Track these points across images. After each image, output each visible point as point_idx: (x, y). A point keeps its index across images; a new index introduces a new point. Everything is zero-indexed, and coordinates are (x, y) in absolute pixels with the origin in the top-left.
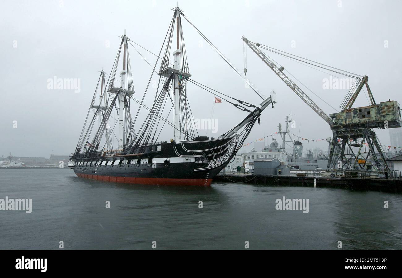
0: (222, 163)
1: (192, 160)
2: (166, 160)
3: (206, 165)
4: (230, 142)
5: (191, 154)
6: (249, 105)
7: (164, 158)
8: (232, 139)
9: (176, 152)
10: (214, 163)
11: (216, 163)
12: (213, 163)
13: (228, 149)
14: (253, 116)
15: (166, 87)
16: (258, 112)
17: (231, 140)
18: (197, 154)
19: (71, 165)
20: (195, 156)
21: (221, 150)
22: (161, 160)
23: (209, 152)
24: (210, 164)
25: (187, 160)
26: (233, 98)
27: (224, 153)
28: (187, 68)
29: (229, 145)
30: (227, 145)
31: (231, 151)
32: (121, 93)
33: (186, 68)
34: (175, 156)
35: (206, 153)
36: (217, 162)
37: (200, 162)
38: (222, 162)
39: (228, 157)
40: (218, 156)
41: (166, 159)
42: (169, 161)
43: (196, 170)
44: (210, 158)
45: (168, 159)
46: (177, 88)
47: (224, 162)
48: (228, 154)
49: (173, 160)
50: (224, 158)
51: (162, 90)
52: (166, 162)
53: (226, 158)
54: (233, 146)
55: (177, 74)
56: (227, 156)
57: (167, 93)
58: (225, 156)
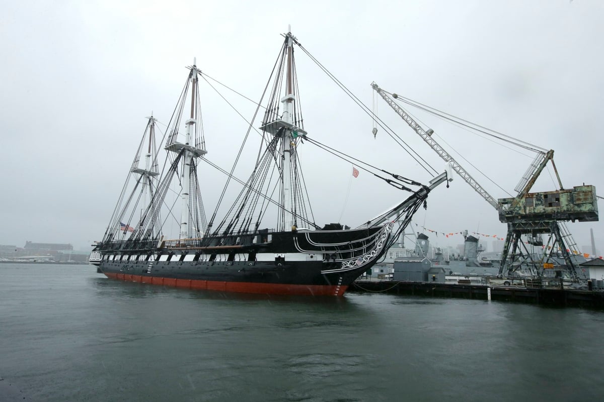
0: (365, 264)
1: (319, 257)
2: (279, 257)
3: (339, 265)
4: (379, 233)
5: (318, 249)
6: (411, 182)
7: (276, 254)
8: (382, 229)
9: (297, 246)
10: (351, 264)
11: (355, 263)
12: (350, 262)
13: (374, 243)
14: (417, 198)
15: (271, 148)
16: (425, 192)
17: (380, 230)
18: (327, 249)
19: (96, 260)
20: (324, 252)
21: (364, 245)
22: (270, 257)
23: (346, 247)
24: (345, 265)
25: (312, 257)
26: (383, 171)
27: (368, 249)
28: (301, 122)
29: (377, 238)
30: (373, 238)
31: (379, 246)
32: (187, 152)
33: (299, 122)
34: (294, 251)
35: (341, 248)
36: (356, 261)
37: (331, 261)
38: (364, 262)
39: (375, 255)
40: (360, 253)
41: (280, 255)
42: (284, 258)
43: (324, 272)
44: (346, 256)
45: (282, 255)
46: (287, 151)
47: (368, 261)
48: (376, 251)
49: (290, 257)
50: (369, 257)
51: (266, 152)
52: (279, 259)
53: (372, 256)
54: (383, 240)
55: (289, 129)
56: (374, 254)
58: (370, 254)
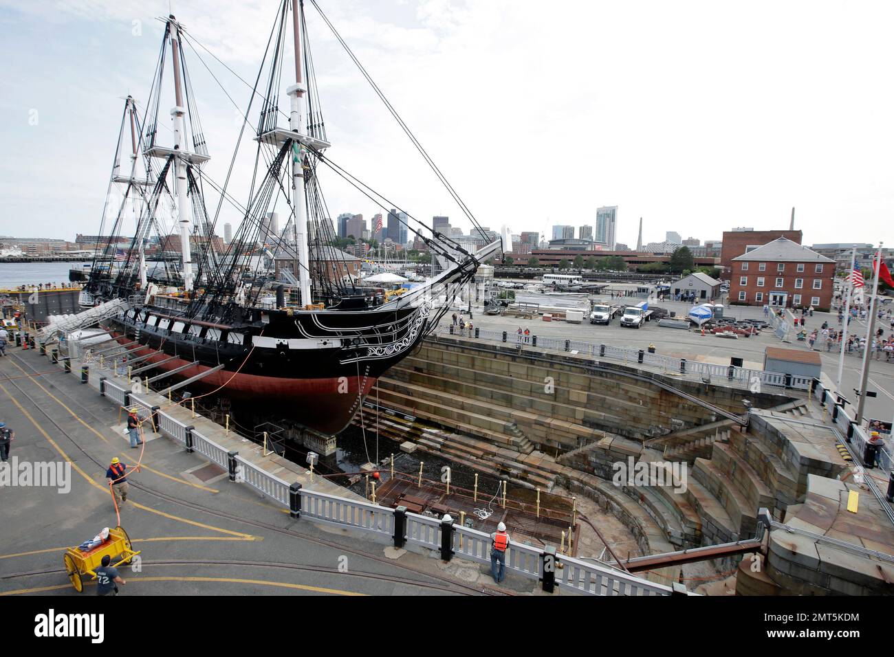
0: (395, 354)
1: (335, 343)
2: (281, 343)
3: (364, 352)
4: (413, 315)
5: (333, 334)
6: (455, 246)
7: (277, 339)
8: (417, 310)
9: (302, 330)
10: (379, 351)
11: (383, 351)
12: (377, 349)
13: (407, 328)
14: (462, 273)
15: (274, 171)
16: (472, 266)
17: (414, 312)
18: (345, 334)
20: (342, 337)
22: (270, 343)
23: (371, 332)
24: (372, 352)
25: (325, 343)
26: (420, 222)
27: (400, 335)
28: (321, 126)
29: (410, 322)
30: (406, 321)
31: (413, 333)
32: (178, 160)
33: (319, 126)
34: (298, 336)
35: (364, 332)
36: (385, 349)
37: (352, 347)
38: (395, 351)
39: (407, 345)
40: (388, 339)
41: (282, 340)
42: (287, 346)
43: (344, 362)
44: (373, 341)
45: (285, 341)
46: (298, 175)
47: (399, 351)
48: (409, 339)
49: (294, 344)
50: (400, 345)
51: (266, 178)
52: (280, 346)
53: (404, 345)
54: (418, 325)
55: (298, 142)
56: (407, 343)
57: (277, 185)
58: (401, 342)
